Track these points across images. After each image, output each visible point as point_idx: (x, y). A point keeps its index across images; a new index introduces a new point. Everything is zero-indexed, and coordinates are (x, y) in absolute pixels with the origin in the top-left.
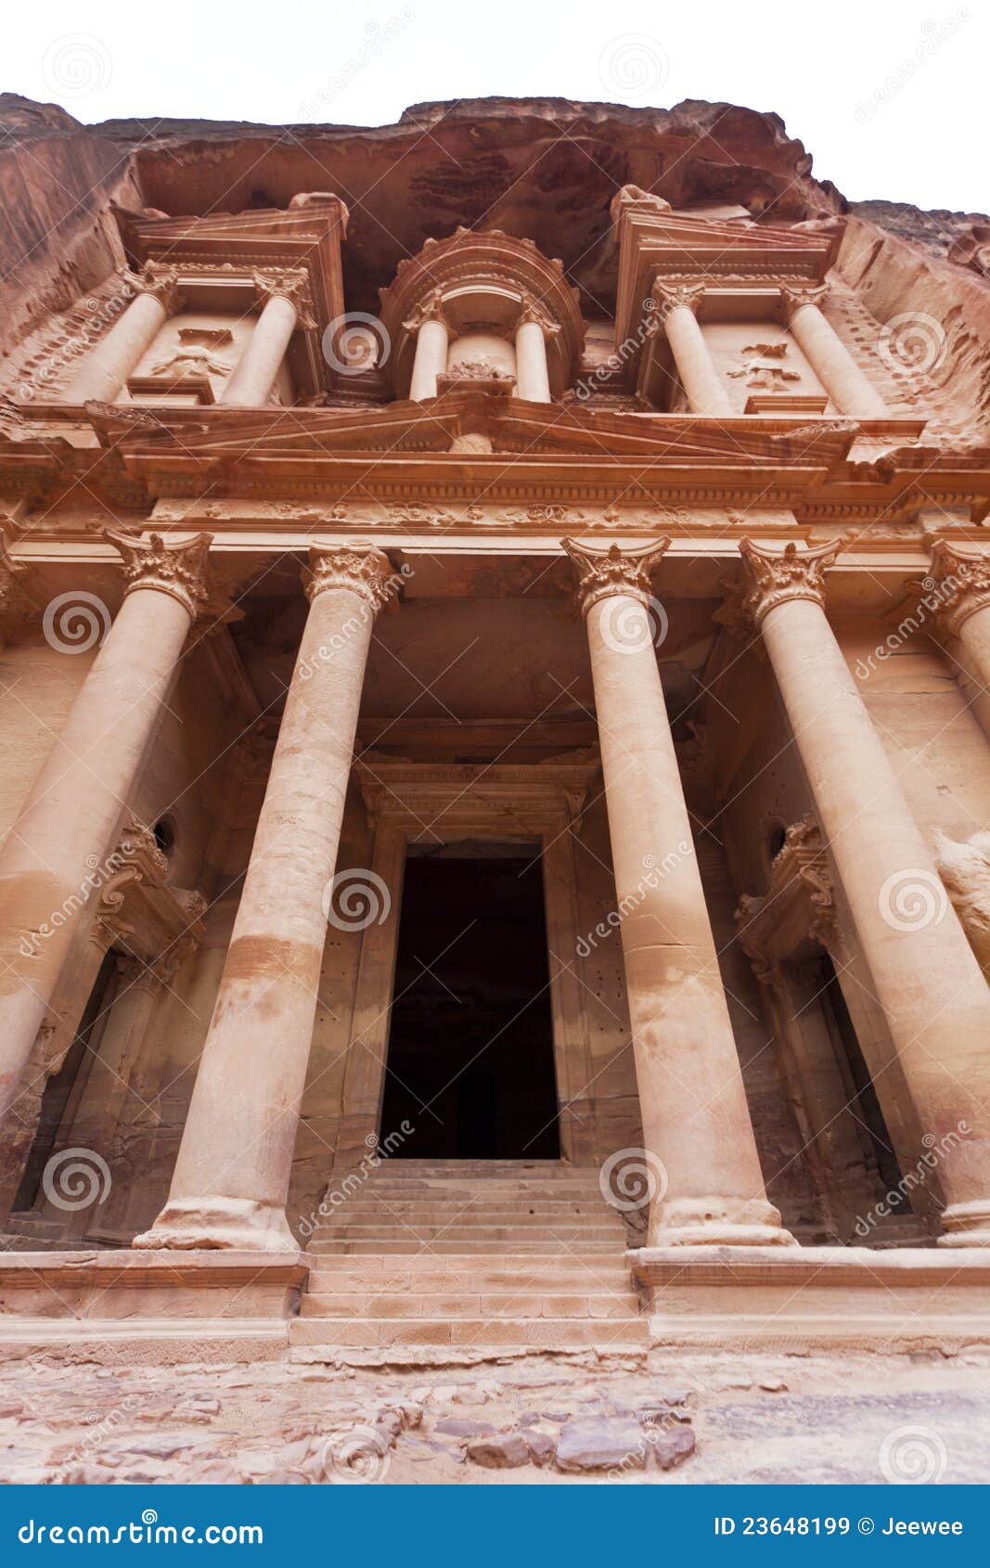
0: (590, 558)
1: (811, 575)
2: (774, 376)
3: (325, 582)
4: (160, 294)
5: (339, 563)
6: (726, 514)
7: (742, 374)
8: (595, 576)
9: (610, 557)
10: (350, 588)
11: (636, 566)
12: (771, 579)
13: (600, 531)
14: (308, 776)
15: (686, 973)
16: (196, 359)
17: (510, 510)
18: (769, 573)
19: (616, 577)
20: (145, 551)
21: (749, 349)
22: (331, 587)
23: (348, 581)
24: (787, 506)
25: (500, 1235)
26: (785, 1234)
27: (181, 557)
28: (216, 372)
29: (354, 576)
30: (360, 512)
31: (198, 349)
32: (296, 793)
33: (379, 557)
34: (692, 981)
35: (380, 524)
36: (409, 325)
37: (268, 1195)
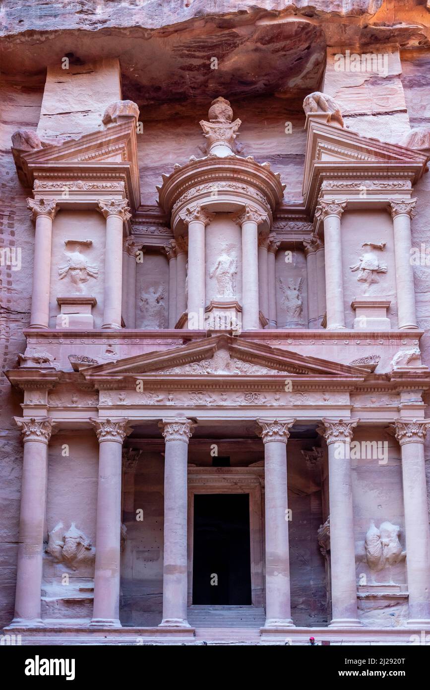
0: (267, 424)
1: (347, 431)
2: (372, 273)
3: (172, 437)
4: (49, 213)
5: (176, 430)
6: (323, 395)
7: (358, 269)
8: (268, 432)
9: (274, 424)
10: (180, 440)
11: (283, 427)
12: (332, 432)
13: (272, 407)
14: (178, 518)
15: (279, 573)
16: (81, 269)
17: (238, 394)
18: (332, 430)
19: (276, 433)
20: (104, 423)
21: (366, 245)
22: (174, 440)
23: (179, 437)
24: (348, 390)
25: (232, 625)
26: (292, 625)
27: (117, 425)
28: (91, 276)
29: (181, 434)
30: (179, 396)
31: (77, 257)
32: (176, 523)
33: (188, 423)
34: (280, 575)
35: (188, 406)
36: (182, 215)
37: (184, 618)
